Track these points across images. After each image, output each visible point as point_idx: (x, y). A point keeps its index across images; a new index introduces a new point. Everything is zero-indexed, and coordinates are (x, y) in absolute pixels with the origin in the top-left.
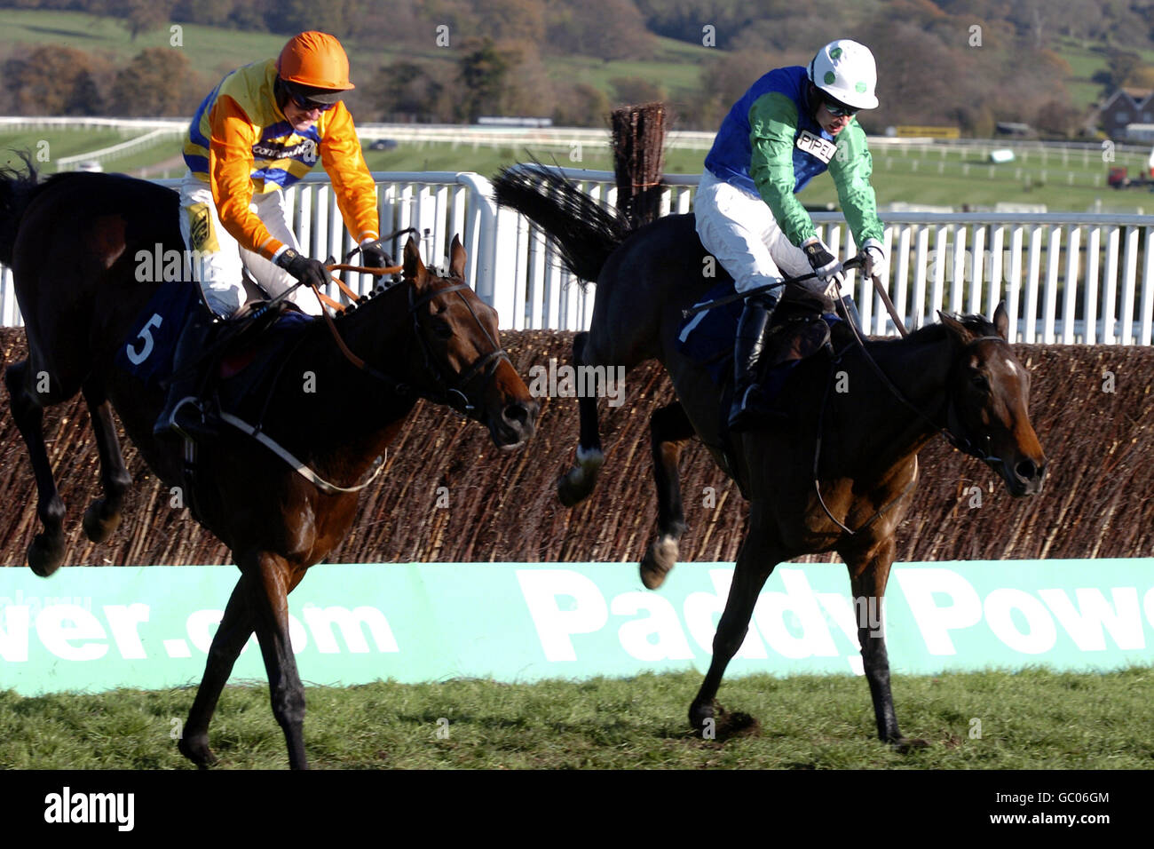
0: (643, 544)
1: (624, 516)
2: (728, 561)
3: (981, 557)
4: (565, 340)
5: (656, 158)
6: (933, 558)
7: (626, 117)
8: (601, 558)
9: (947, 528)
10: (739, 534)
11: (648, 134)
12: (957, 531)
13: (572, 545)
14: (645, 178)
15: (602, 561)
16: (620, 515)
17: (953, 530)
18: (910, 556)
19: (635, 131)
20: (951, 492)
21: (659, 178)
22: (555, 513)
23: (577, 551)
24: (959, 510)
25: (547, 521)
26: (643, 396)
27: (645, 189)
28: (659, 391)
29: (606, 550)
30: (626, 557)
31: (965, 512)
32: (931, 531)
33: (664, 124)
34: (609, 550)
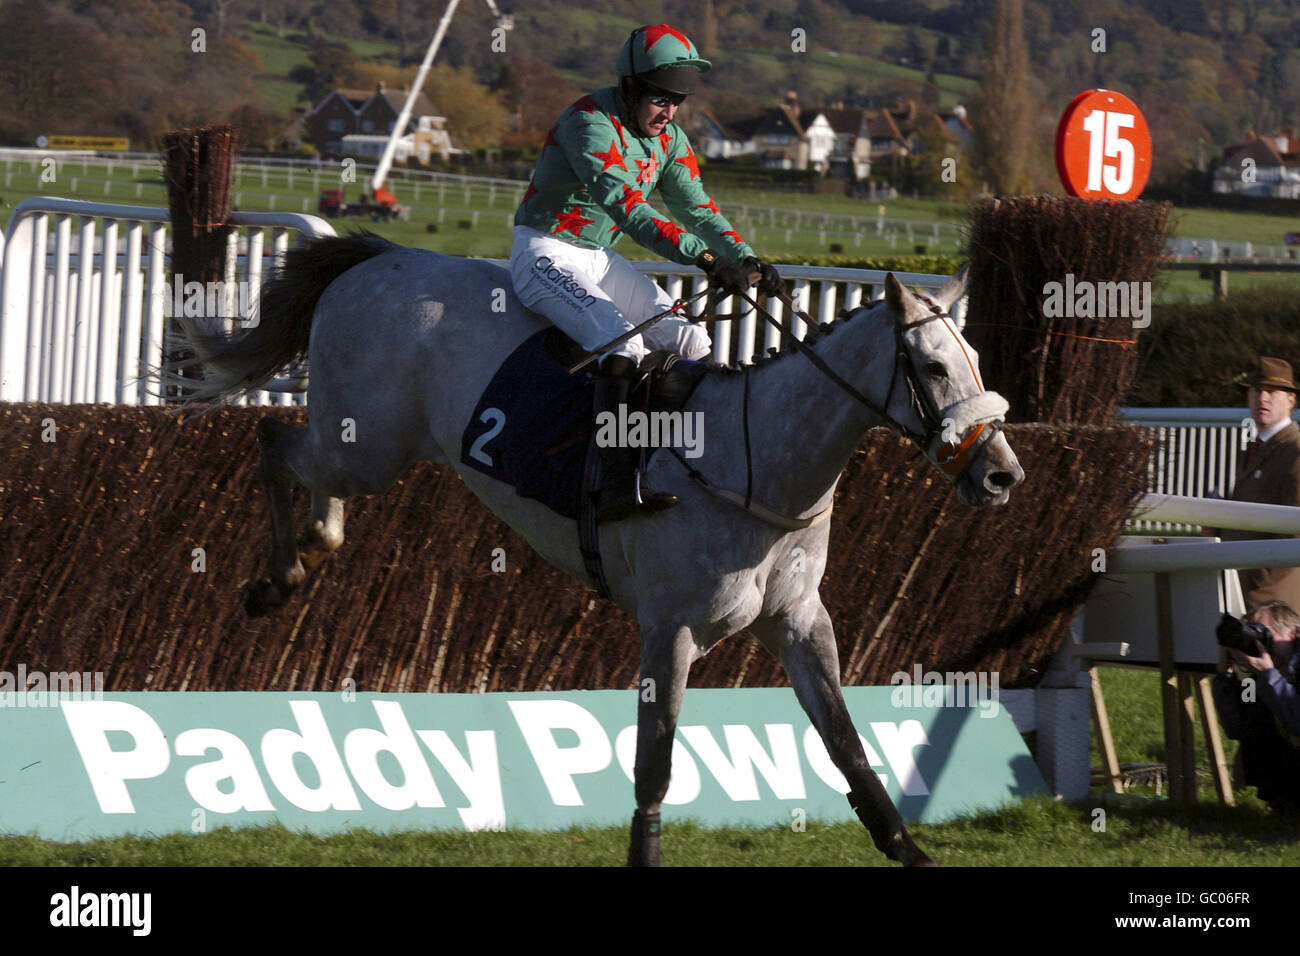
0: (206, 669)
1: (184, 634)
2: (306, 690)
3: (605, 686)
4: (124, 416)
5: (222, 193)
6: (548, 687)
7: (186, 141)
8: (155, 686)
9: (568, 649)
10: (320, 656)
11: (213, 162)
12: (579, 654)
13: (122, 671)
14: (210, 217)
15: (157, 690)
16: (181, 633)
17: (574, 653)
18: (521, 685)
19: (197, 159)
20: (574, 605)
21: (225, 217)
22: (104, 629)
23: (128, 678)
24: (582, 629)
25: (93, 639)
26: (215, 486)
27: (209, 230)
28: (233, 480)
29: (162, 676)
30: (185, 684)
31: (589, 630)
32: (547, 654)
33: (232, 150)
34: (165, 676)
